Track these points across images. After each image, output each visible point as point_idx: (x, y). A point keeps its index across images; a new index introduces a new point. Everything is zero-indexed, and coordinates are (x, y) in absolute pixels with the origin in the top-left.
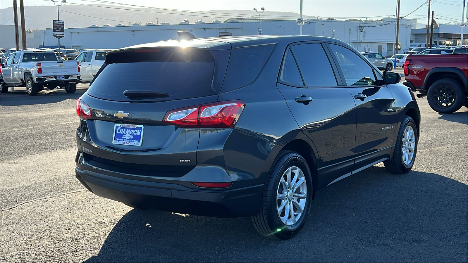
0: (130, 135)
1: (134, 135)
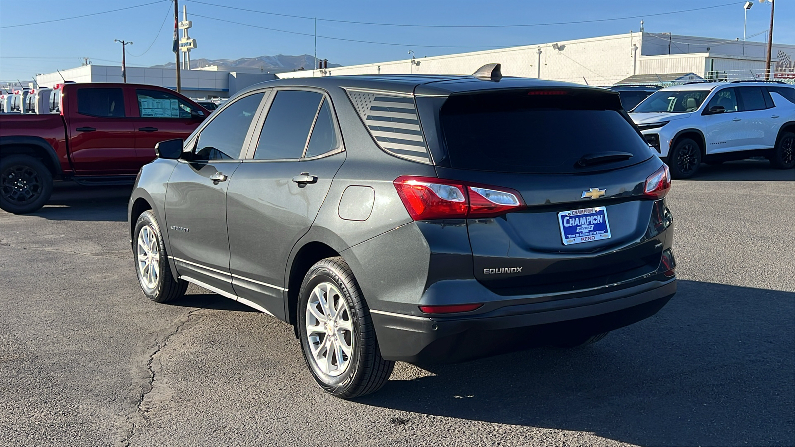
0: (588, 225)
1: (593, 224)
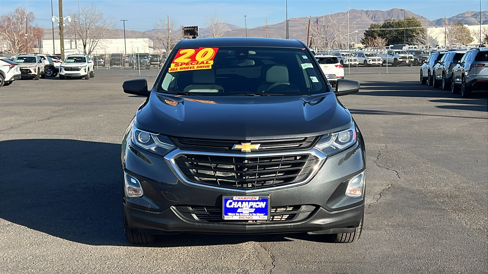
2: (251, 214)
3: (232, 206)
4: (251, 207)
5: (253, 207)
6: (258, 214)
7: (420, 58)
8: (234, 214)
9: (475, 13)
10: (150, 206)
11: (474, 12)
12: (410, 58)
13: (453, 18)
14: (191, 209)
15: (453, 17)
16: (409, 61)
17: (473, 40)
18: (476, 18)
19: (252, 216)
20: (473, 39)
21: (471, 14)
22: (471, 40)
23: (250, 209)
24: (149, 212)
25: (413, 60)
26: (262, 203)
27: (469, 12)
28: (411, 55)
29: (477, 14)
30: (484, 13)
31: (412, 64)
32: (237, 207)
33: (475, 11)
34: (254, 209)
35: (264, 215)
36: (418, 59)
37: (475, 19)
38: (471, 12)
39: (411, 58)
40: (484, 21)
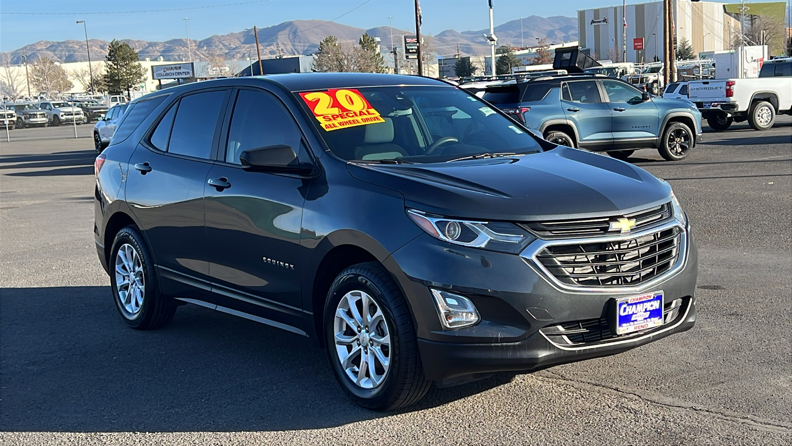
2: (645, 320)
3: (626, 313)
4: (646, 311)
5: (648, 310)
6: (652, 319)
7: (26, 116)
8: (628, 324)
9: (52, 43)
10: (501, 335)
11: (49, 42)
12: (9, 116)
13: (18, 52)
14: (560, 328)
15: (17, 50)
16: (9, 121)
17: (72, 86)
18: (54, 51)
19: (647, 323)
20: (71, 84)
21: (46, 46)
22: (69, 86)
23: (645, 313)
24: (499, 344)
25: (15, 119)
26: (656, 302)
27: (42, 43)
28: (10, 112)
29: (54, 45)
30: (66, 44)
31: (14, 126)
32: (631, 313)
33: (51, 41)
34: (649, 313)
35: (659, 319)
36: (23, 118)
37: (51, 54)
38: (45, 43)
39: (12, 116)
40: (67, 56)
